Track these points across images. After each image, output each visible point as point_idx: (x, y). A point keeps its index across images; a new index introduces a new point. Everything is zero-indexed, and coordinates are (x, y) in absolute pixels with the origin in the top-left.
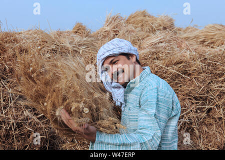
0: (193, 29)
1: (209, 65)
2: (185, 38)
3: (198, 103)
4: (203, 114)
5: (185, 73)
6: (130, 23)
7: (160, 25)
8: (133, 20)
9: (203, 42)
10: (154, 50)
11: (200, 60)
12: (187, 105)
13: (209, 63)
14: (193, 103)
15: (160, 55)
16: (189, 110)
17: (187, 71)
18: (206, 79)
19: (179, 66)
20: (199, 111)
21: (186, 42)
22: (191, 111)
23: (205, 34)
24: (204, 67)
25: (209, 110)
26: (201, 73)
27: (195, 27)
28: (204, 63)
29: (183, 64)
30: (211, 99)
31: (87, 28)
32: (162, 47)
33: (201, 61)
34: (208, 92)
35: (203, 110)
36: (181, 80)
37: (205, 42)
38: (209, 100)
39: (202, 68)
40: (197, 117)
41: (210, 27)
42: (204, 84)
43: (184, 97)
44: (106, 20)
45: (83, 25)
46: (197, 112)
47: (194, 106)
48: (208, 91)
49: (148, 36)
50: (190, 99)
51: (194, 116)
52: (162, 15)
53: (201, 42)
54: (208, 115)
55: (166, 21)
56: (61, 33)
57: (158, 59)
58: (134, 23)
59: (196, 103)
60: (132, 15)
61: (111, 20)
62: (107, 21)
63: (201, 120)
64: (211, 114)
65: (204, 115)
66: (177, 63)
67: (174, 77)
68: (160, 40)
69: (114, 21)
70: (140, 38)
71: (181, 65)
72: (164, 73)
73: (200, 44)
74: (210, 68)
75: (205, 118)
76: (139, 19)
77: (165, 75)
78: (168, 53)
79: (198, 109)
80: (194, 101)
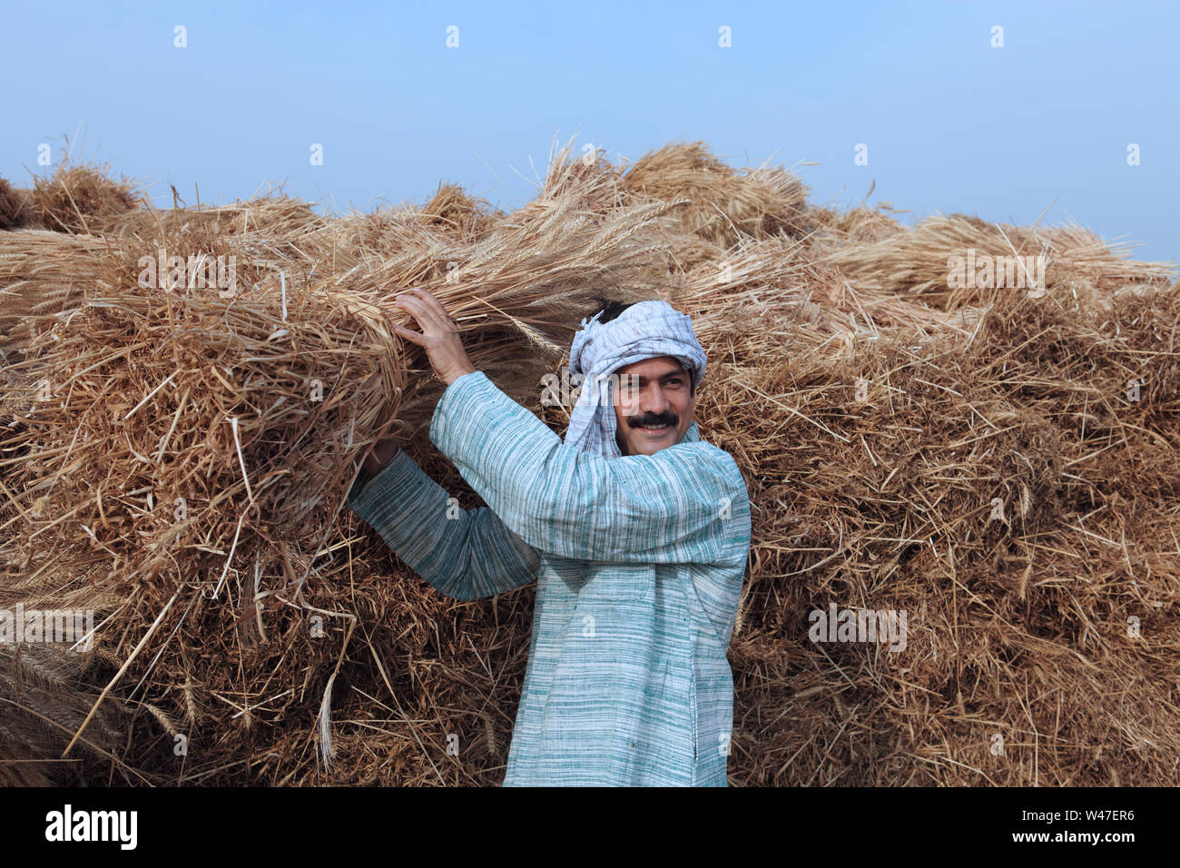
0: (876, 220)
1: (918, 391)
2: (842, 266)
3: (874, 526)
4: (889, 566)
5: (836, 417)
6: (639, 189)
7: (754, 209)
8: (650, 178)
9: (909, 283)
10: (728, 327)
11: (888, 373)
12: (833, 532)
13: (920, 386)
14: (855, 528)
15: (750, 345)
16: (840, 550)
17: (840, 411)
18: (907, 443)
19: (815, 391)
20: (873, 557)
21: (846, 282)
22: (848, 553)
23: (916, 253)
24: (900, 399)
25: (910, 551)
26: (889, 421)
27: (883, 213)
28: (903, 384)
29: (828, 386)
30: (919, 512)
31: (477, 207)
32: (757, 315)
33: (893, 376)
34: (909, 489)
35: (890, 551)
36: (820, 442)
37: (913, 283)
38: (911, 516)
39: (895, 403)
40: (867, 577)
41: (938, 229)
42: (896, 459)
43: (824, 503)
44: (550, 171)
45: (466, 194)
46: (865, 558)
47: (856, 537)
48: (909, 485)
49: (707, 257)
50: (846, 511)
51: (857, 572)
52: (763, 166)
53: (900, 282)
54: (905, 570)
55: (776, 189)
56: (383, 226)
57: (739, 359)
58: (655, 190)
59: (866, 527)
60: (648, 159)
61: (568, 173)
62: (555, 178)
63: (881, 587)
64: (915, 566)
65: (891, 567)
66: (808, 382)
67: (795, 429)
68: (750, 275)
69: (582, 179)
70: (679, 263)
71: (822, 388)
72: (758, 413)
73: (897, 291)
74: (923, 404)
75: (894, 577)
76: (676, 175)
77: (763, 422)
78: (779, 338)
79: (872, 547)
80: (858, 519)
